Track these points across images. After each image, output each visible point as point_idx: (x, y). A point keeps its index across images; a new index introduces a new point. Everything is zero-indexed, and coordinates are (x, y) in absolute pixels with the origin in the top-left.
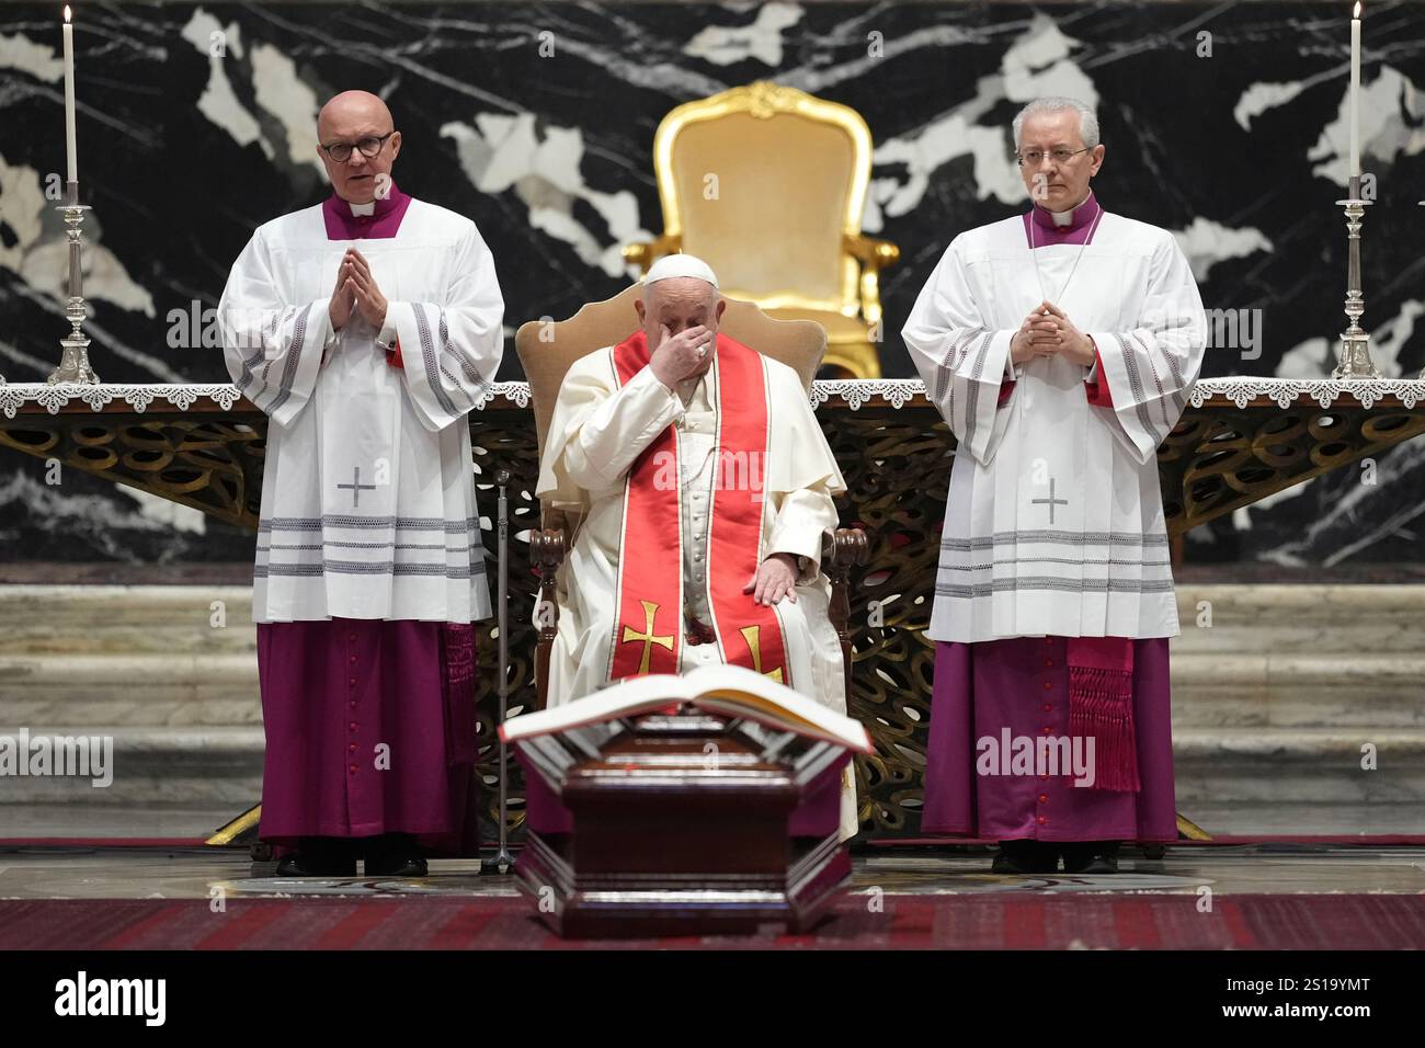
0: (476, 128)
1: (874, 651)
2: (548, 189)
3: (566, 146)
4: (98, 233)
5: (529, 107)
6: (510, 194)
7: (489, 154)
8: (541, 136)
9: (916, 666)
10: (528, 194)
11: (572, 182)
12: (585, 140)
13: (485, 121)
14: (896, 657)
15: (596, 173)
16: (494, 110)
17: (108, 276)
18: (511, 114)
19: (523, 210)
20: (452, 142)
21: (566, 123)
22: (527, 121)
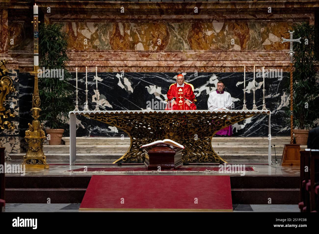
0: (149, 87)
1: (189, 142)
2: (157, 94)
3: (159, 89)
4: (106, 99)
5: (155, 85)
6: (153, 94)
7: (151, 90)
8: (157, 88)
9: (194, 143)
10: (155, 94)
11: (160, 93)
12: (162, 88)
13: (150, 86)
14: (192, 142)
15: (163, 92)
16: (151, 85)
17: (107, 104)
18: (154, 85)
19: (155, 96)
20: (146, 88)
21: (160, 87)
22: (155, 86)
